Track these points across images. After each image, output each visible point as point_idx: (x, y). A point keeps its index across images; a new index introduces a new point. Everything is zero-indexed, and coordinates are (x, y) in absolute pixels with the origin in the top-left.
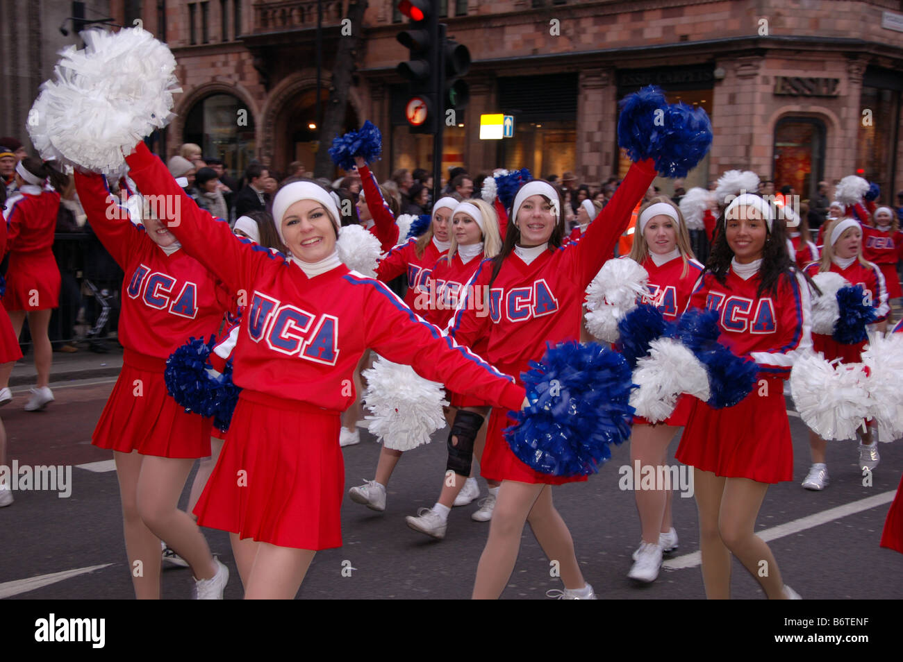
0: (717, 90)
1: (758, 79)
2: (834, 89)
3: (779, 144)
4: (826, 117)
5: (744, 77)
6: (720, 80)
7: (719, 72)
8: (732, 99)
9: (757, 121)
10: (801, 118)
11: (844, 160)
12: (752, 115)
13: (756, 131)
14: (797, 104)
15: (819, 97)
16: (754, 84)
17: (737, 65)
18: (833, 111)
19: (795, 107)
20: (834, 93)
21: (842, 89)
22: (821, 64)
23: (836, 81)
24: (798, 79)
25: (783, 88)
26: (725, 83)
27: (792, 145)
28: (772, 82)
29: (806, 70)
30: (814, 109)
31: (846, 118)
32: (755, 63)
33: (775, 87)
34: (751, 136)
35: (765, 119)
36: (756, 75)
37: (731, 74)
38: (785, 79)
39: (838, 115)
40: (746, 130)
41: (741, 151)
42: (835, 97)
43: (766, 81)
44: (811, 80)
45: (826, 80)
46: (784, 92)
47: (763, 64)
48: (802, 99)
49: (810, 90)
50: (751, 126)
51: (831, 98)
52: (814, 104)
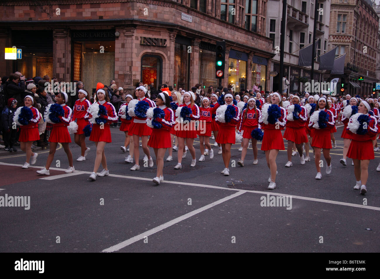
0: (116, 41)
1: (134, 38)
2: (165, 44)
3: (143, 66)
4: (162, 55)
5: (128, 36)
6: (118, 37)
7: (117, 34)
8: (123, 46)
9: (134, 55)
10: (153, 55)
11: (169, 73)
12: (132, 53)
13: (134, 60)
14: (151, 49)
15: (159, 46)
16: (132, 39)
17: (125, 31)
18: (164, 53)
19: (149, 51)
20: (165, 45)
21: (168, 43)
22: (159, 33)
23: (165, 40)
24: (150, 38)
25: (144, 42)
26: (120, 38)
27: (149, 66)
28: (140, 39)
29: (153, 35)
30: (157, 51)
31: (170, 56)
32: (132, 31)
33: (141, 41)
34: (132, 62)
35: (137, 55)
36: (133, 35)
37: (122, 35)
38: (145, 38)
39: (167, 55)
40: (130, 60)
41: (128, 68)
42: (165, 47)
43: (137, 38)
44: (155, 39)
45: (161, 39)
46: (144, 44)
47: (135, 31)
48: (152, 47)
49: (155, 43)
50: (132, 58)
51: (163, 47)
52: (157, 50)
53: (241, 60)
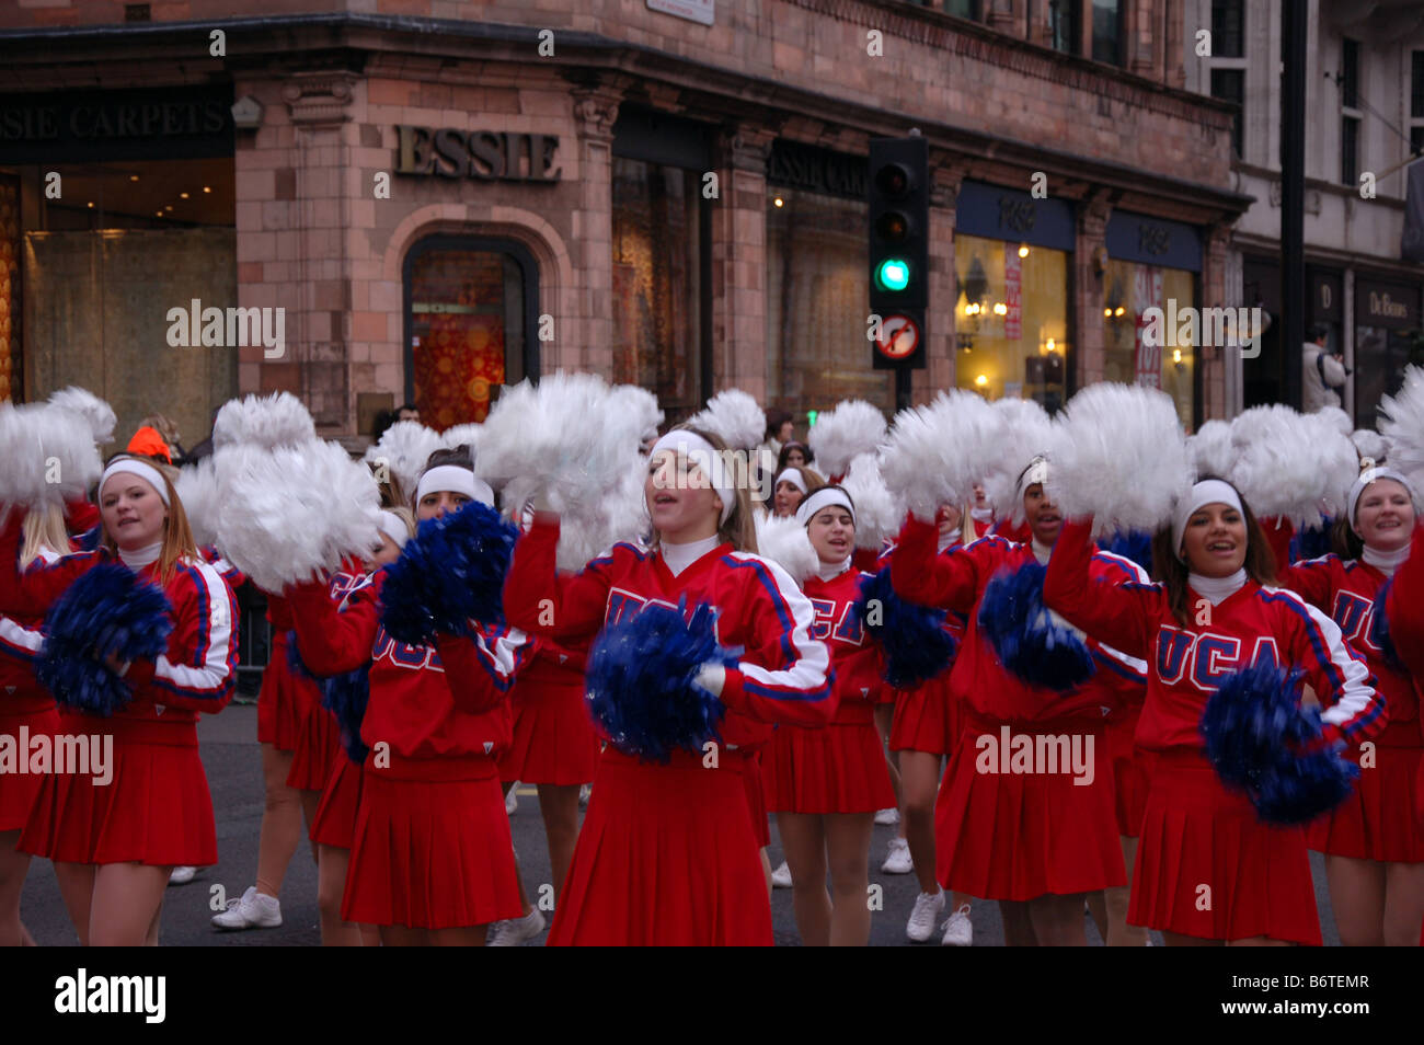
0: (242, 158)
1: (352, 133)
2: (547, 164)
3: (418, 308)
4: (537, 236)
5: (313, 126)
6: (250, 133)
7: (244, 111)
8: (286, 186)
9: (358, 244)
10: (468, 237)
11: (585, 348)
12: (343, 228)
13: (358, 272)
14: (460, 201)
15: (512, 182)
16: (342, 144)
17: (292, 92)
18: (548, 220)
19: (453, 210)
20: (549, 174)
21: (566, 161)
22: (510, 98)
23: (551, 142)
24: (454, 135)
25: (417, 157)
26: (263, 140)
27: (452, 309)
28: (390, 141)
29: (472, 113)
30: (500, 214)
31: (583, 239)
32: (339, 90)
33: (398, 154)
34: (346, 284)
35: (378, 240)
36: (345, 119)
37: (277, 116)
38: (421, 133)
39: (564, 232)
40: (330, 271)
41: (321, 326)
42: (553, 184)
43: (372, 137)
44: (487, 137)
45: (527, 139)
46: (421, 169)
47: (359, 91)
48: (468, 188)
49: (486, 164)
50: (343, 258)
51: (541, 186)
52: (500, 202)
53: (1029, 244)
